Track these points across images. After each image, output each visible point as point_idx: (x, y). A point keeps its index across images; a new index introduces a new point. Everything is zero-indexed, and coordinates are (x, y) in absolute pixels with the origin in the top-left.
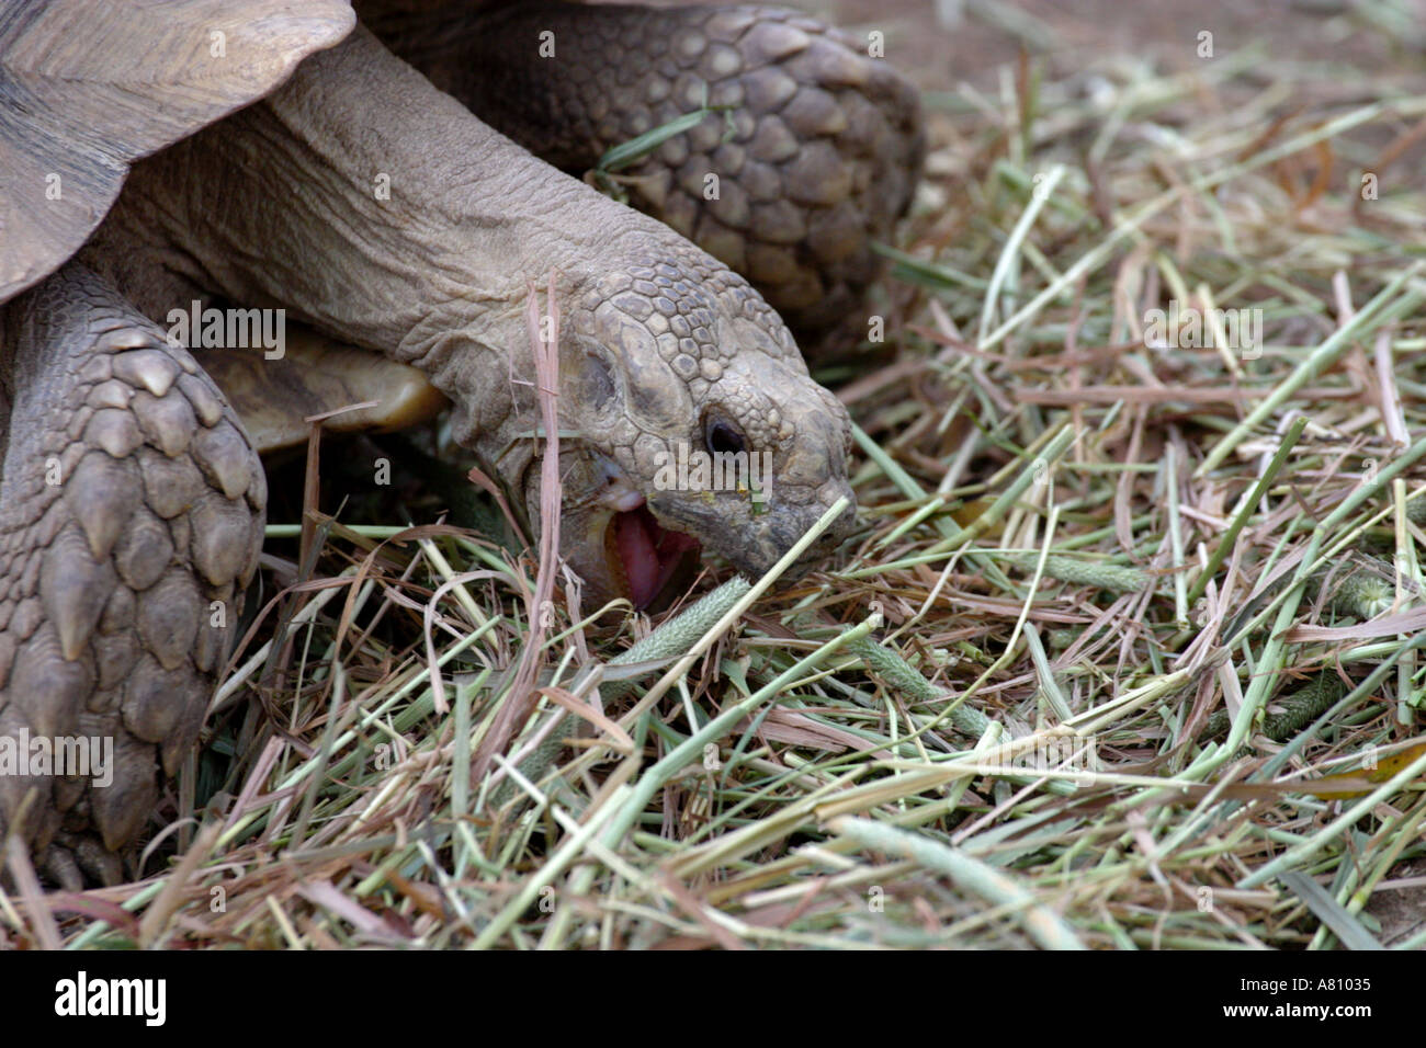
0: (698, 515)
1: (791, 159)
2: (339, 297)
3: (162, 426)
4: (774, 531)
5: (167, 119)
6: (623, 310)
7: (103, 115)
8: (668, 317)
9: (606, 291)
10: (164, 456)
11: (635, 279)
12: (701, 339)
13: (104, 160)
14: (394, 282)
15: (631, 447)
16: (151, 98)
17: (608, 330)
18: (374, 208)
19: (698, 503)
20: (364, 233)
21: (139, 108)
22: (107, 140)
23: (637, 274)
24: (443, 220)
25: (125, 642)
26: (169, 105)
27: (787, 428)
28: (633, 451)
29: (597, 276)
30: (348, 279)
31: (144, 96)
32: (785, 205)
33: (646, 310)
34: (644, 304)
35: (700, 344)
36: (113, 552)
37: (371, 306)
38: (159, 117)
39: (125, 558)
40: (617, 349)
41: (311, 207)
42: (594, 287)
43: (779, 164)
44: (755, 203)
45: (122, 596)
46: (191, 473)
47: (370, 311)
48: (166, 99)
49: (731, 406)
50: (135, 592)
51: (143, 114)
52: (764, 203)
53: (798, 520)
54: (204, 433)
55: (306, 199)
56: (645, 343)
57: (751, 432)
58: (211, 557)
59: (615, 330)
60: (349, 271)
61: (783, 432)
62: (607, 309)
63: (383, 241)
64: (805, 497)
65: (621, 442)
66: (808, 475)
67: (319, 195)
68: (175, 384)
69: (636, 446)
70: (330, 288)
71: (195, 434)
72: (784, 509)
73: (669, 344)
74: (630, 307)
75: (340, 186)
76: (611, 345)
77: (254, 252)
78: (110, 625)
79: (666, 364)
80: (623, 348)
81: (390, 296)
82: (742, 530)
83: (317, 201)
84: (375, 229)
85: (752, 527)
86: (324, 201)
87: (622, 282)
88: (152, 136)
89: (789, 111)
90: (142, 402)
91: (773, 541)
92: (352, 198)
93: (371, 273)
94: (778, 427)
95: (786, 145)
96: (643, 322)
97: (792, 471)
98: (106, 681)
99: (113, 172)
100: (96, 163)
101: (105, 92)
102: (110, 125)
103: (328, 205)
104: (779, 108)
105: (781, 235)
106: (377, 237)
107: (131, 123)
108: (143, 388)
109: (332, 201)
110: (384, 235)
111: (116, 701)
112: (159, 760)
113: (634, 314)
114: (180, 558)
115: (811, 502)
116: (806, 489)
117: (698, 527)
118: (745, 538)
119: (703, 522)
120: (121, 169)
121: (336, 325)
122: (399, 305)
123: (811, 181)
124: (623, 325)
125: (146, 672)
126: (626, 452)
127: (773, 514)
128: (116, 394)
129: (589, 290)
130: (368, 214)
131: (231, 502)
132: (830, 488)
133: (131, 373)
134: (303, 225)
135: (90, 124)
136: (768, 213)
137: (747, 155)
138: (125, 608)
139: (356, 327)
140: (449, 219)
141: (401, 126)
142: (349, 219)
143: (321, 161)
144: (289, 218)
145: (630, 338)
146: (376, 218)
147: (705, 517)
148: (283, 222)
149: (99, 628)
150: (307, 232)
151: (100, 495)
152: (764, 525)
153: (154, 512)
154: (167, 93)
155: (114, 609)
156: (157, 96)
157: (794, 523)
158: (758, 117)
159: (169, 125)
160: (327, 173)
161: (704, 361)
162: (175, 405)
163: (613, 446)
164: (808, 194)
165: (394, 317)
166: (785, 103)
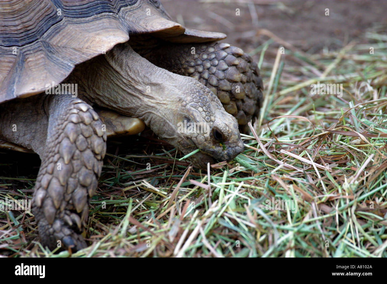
0: (211, 151)
1: (227, 69)
2: (121, 102)
3: (85, 118)
4: (228, 153)
5: (84, 56)
6: (192, 107)
7: (70, 55)
8: (202, 107)
9: (187, 102)
10: (85, 124)
11: (193, 98)
12: (210, 111)
13: (69, 64)
14: (135, 98)
15: (196, 138)
16: (81, 51)
17: (189, 112)
18: (129, 82)
19: (211, 149)
20: (127, 87)
21: (78, 53)
22: (71, 60)
23: (194, 97)
24: (144, 85)
25: (79, 162)
26: (85, 53)
27: (230, 130)
28: (197, 139)
29: (184, 98)
30: (124, 98)
31: (80, 51)
32: (226, 80)
33: (198, 106)
34: (197, 105)
35: (210, 112)
36: (75, 142)
37: (129, 103)
38: (82, 55)
39: (78, 143)
40: (192, 116)
41: (115, 82)
42: (184, 101)
43: (224, 71)
44: (219, 80)
45: (77, 152)
46: (91, 129)
47: (129, 105)
48: (84, 52)
49: (219, 128)
50: (81, 151)
51: (79, 55)
52: (221, 80)
53: (233, 151)
54: (94, 122)
55: (114, 80)
56: (199, 115)
57: (224, 133)
58: (95, 146)
59: (191, 112)
60: (124, 96)
61: (230, 132)
62: (188, 106)
63: (132, 89)
64: (235, 145)
65: (194, 137)
66: (235, 141)
67: (117, 80)
68: (88, 110)
69: (197, 138)
70: (119, 100)
71: (92, 121)
72: (230, 148)
73: (204, 114)
74: (194, 106)
75: (121, 78)
76: (191, 115)
77: (101, 94)
78: (75, 158)
79: (204, 120)
80: (194, 116)
81: (134, 101)
82: (221, 153)
83: (117, 81)
84: (130, 87)
85: (223, 152)
86: (118, 81)
87: (191, 100)
88: (81, 59)
89: (226, 59)
90: (81, 113)
91: (228, 155)
92: (124, 80)
93: (130, 96)
94: (229, 131)
95: (225, 66)
96: (197, 109)
97: (231, 140)
98: (75, 170)
99: (71, 67)
100: (67, 65)
101: (71, 50)
102: (71, 57)
103: (119, 82)
104: (224, 59)
105: (225, 88)
106: (130, 88)
107: (76, 56)
108: (81, 110)
109: (119, 81)
110: (132, 88)
111: (77, 176)
112: (88, 192)
113: (195, 108)
114: (89, 146)
115: (236, 146)
116: (235, 144)
117: (210, 153)
118: (221, 155)
119: (212, 152)
120: (73, 66)
121: (121, 109)
122: (136, 103)
123: (232, 75)
124: (193, 111)
125: (84, 169)
126: (195, 139)
127: (228, 150)
128: (75, 111)
129: (183, 101)
130: (127, 83)
131: (99, 137)
132: (240, 143)
133: (78, 107)
134: (113, 87)
135: (67, 57)
136: (222, 82)
137: (216, 69)
138: (78, 155)
139: (126, 109)
140: (145, 84)
141: (133, 64)
142: (123, 84)
143: (117, 72)
144: (110, 85)
145: (195, 114)
146: (129, 84)
147: (213, 151)
148: (109, 86)
149: (72, 158)
150: (114, 88)
151: (72, 129)
152: (226, 152)
153: (83, 136)
154: (85, 50)
155: (76, 154)
156: (83, 51)
157: (232, 151)
158: (219, 61)
159: (85, 57)
160: (119, 75)
161: (211, 117)
162: (88, 114)
163: (191, 137)
164: (231, 78)
165: (135, 106)
166: (225, 57)
